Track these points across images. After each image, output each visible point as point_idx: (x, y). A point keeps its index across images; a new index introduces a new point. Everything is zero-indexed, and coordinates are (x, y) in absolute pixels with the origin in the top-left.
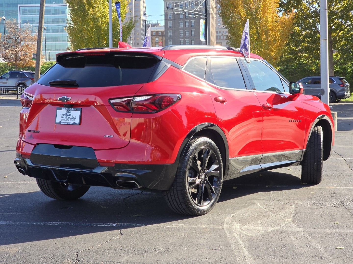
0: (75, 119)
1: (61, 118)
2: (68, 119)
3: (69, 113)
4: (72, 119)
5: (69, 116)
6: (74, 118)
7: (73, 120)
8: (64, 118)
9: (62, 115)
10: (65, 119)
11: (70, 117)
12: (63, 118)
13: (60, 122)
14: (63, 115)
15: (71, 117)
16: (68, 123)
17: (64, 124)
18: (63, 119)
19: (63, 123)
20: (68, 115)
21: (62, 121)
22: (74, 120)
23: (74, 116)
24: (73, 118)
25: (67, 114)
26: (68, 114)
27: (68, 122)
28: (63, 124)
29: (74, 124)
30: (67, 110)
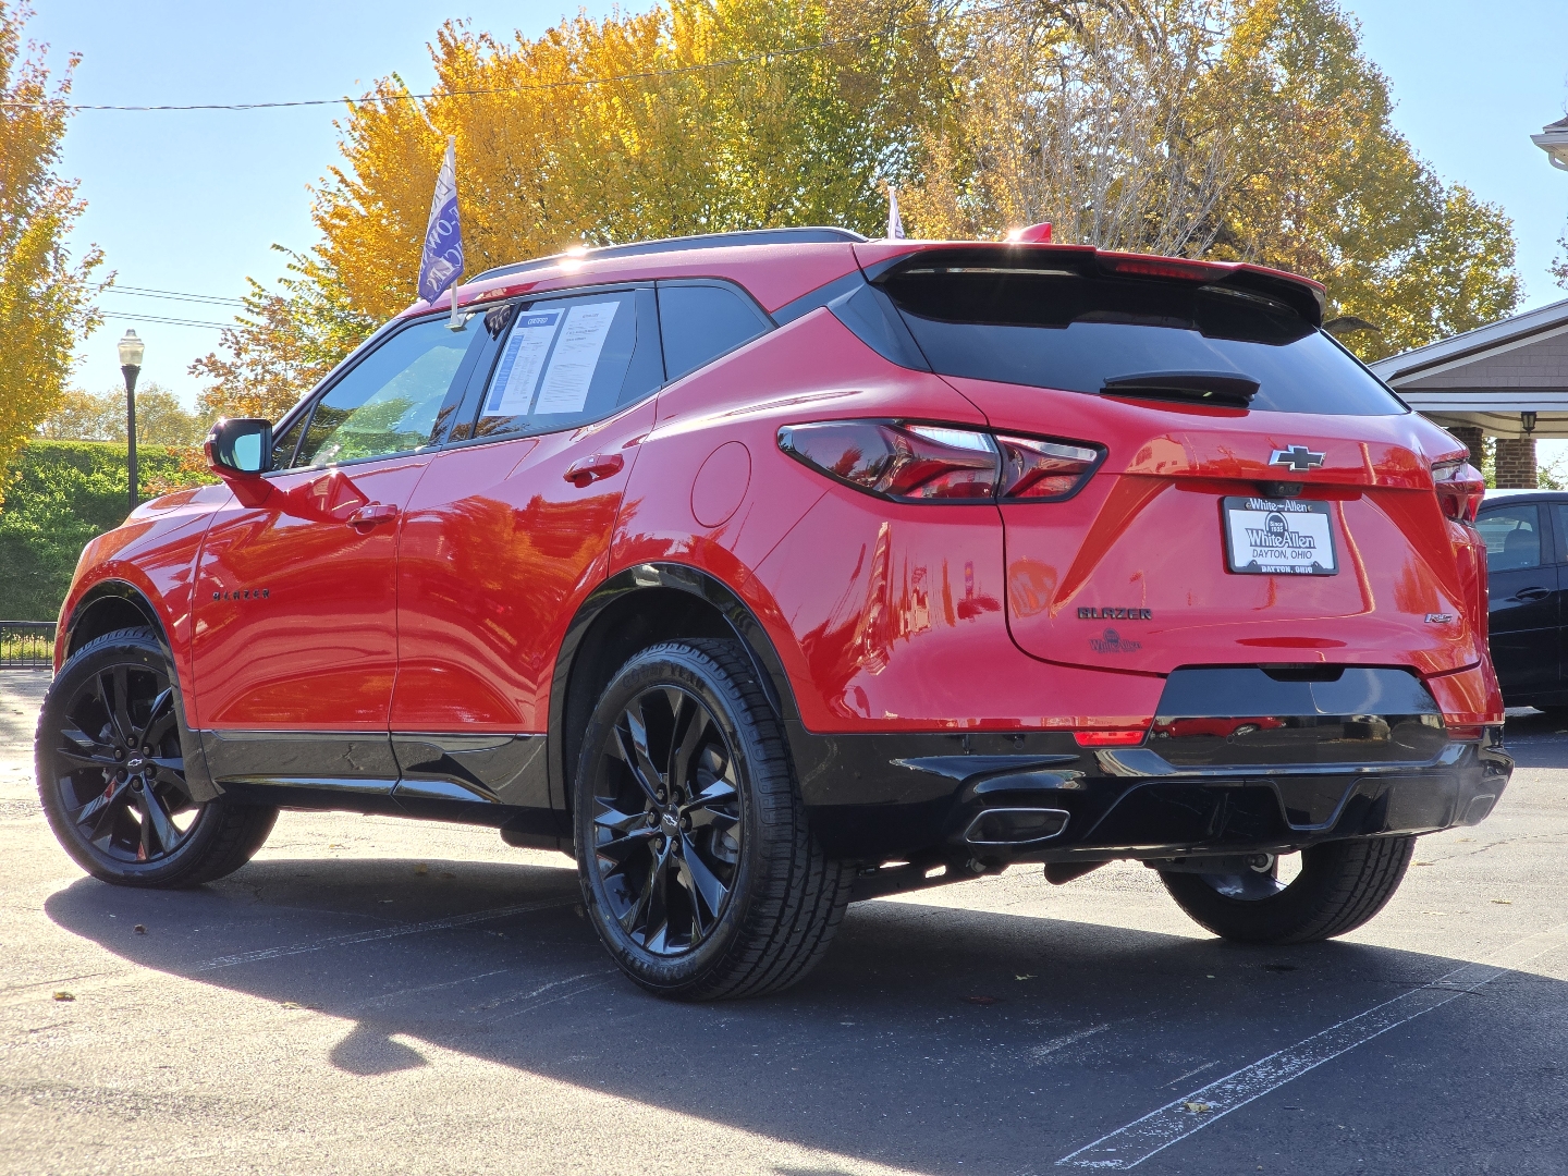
0: (1310, 547)
1: (1252, 545)
2: (1280, 549)
3: (1282, 525)
4: (1297, 550)
5: (1282, 535)
6: (1307, 544)
7: (1303, 555)
8: (1261, 545)
9: (1252, 530)
10: (1266, 549)
11: (1289, 540)
12: (1256, 545)
13: (1252, 563)
14: (1257, 530)
15: (1292, 539)
16: (1293, 567)
17: (1277, 574)
18: (1259, 549)
19: (1269, 570)
20: (1277, 534)
21: (1260, 561)
22: (1309, 555)
23: (1305, 537)
24: (1300, 547)
25: (1270, 527)
26: (1277, 527)
27: (1285, 561)
28: (1272, 574)
29: (1318, 572)
30: (1272, 511)
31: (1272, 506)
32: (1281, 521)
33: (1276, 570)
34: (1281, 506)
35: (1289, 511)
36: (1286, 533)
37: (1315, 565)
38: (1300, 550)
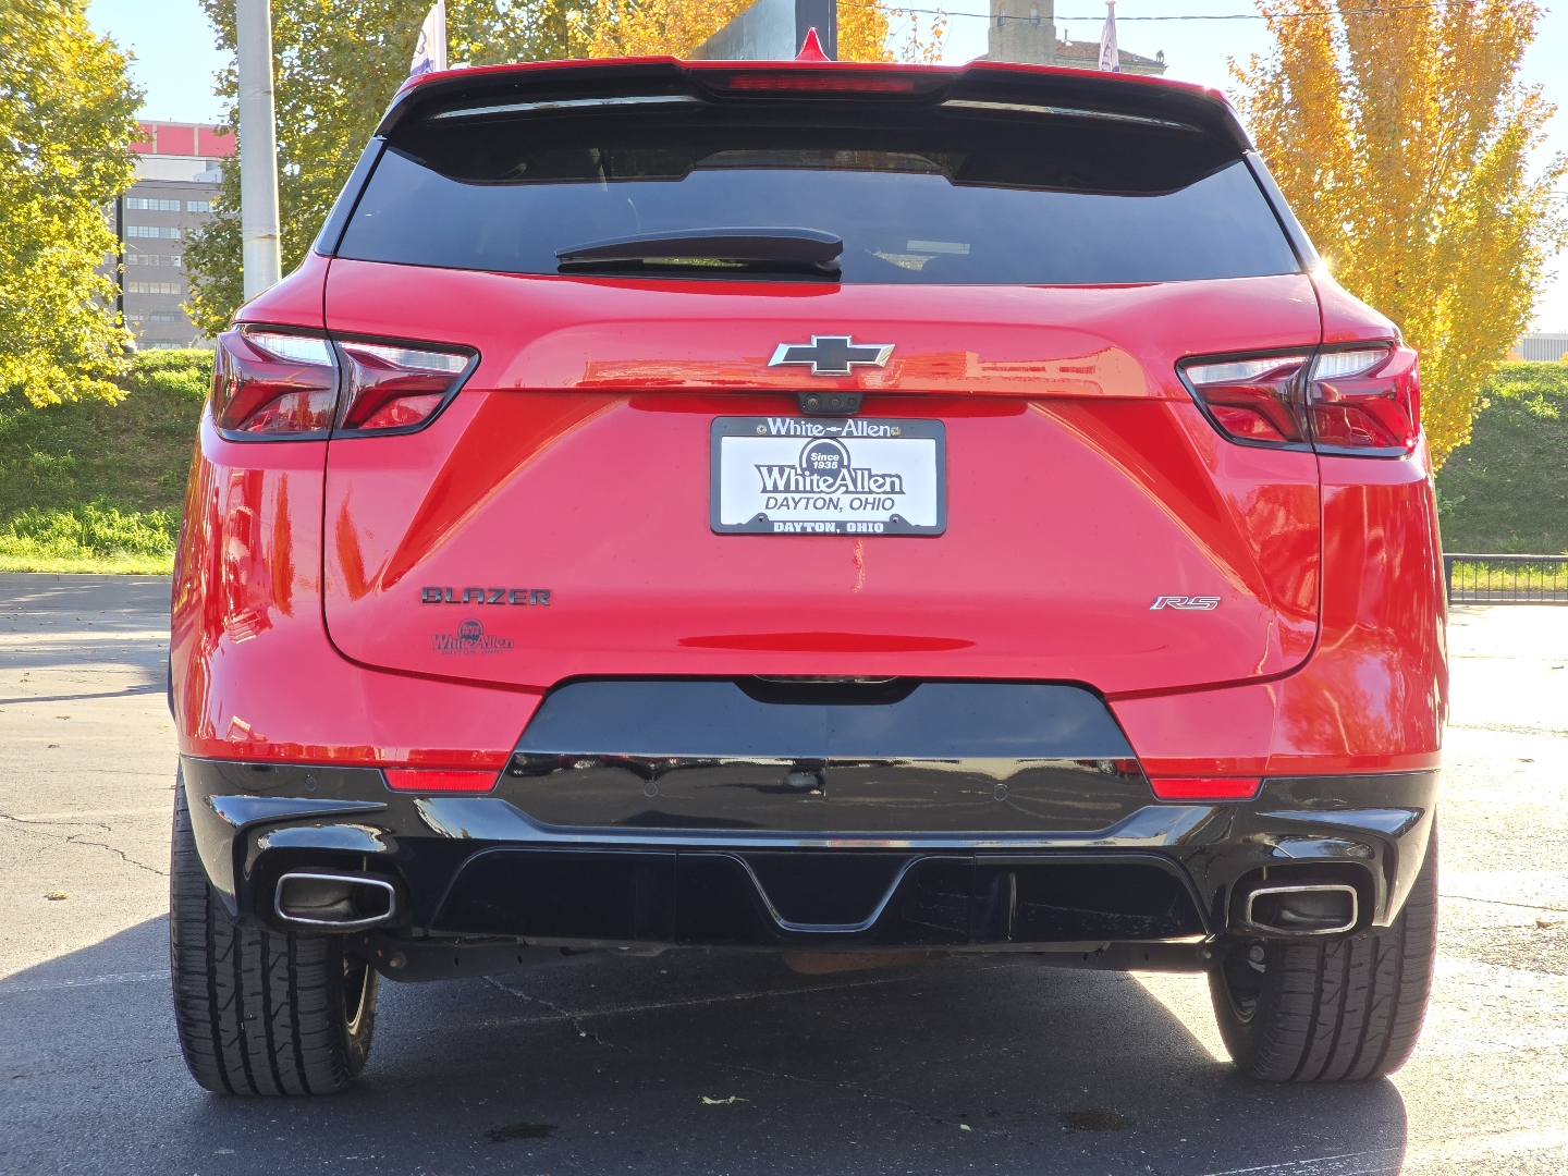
0: (893, 491)
1: (765, 490)
2: (827, 497)
3: (836, 457)
4: (863, 497)
5: (834, 474)
6: (887, 488)
7: (877, 505)
8: (787, 491)
9: (770, 467)
10: (797, 496)
11: (849, 481)
12: (776, 490)
13: (763, 518)
14: (782, 469)
15: (854, 481)
16: (841, 524)
17: (804, 534)
18: (780, 497)
19: (789, 528)
20: (822, 473)
21: (772, 515)
22: (888, 504)
23: (883, 476)
24: (871, 492)
25: (809, 462)
26: (827, 462)
27: (832, 515)
28: (794, 534)
29: (898, 531)
30: (816, 438)
31: (816, 429)
32: (835, 451)
33: (803, 528)
34: (833, 429)
35: (850, 435)
36: (844, 471)
37: (897, 521)
38: (871, 498)
